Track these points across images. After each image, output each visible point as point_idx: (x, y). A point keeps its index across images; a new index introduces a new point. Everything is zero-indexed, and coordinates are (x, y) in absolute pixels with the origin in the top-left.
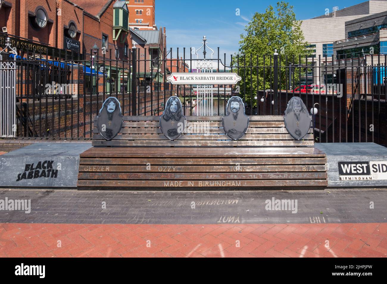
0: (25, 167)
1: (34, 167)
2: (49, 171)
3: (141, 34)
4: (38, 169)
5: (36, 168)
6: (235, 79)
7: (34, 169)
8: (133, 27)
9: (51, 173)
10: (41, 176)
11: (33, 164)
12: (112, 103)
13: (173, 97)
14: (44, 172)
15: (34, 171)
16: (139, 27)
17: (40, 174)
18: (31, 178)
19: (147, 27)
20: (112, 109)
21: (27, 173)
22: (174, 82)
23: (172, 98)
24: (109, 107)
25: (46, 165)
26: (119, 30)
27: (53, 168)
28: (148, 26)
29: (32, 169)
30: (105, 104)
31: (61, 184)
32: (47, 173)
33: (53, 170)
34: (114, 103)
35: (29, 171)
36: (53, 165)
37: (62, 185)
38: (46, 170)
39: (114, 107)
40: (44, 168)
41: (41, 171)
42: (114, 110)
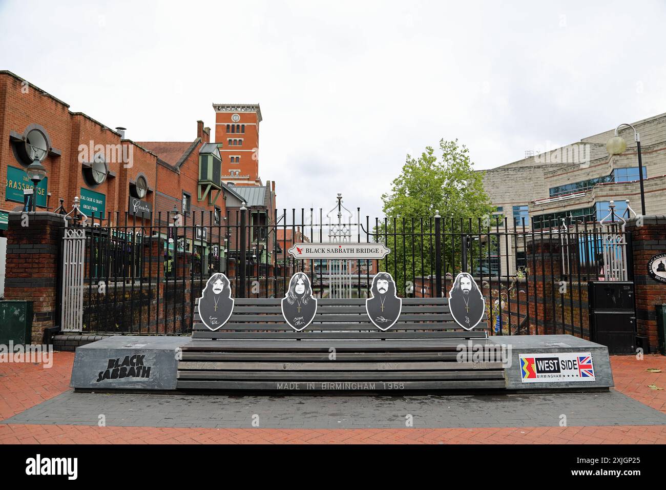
0: (108, 363)
1: (120, 363)
2: (139, 369)
3: (238, 192)
4: (125, 366)
5: (123, 365)
6: (381, 251)
7: (119, 366)
8: (225, 182)
9: (141, 371)
10: (128, 376)
11: (118, 359)
12: (219, 282)
13: (298, 274)
14: (132, 369)
15: (119, 368)
16: (235, 182)
17: (127, 373)
18: (116, 377)
19: (246, 182)
20: (219, 289)
21: (111, 370)
22: (297, 255)
23: (298, 276)
24: (215, 287)
25: (135, 361)
26: (207, 185)
27: (144, 364)
28: (248, 179)
29: (117, 365)
30: (209, 282)
31: (155, 386)
32: (136, 371)
33: (145, 367)
34: (222, 281)
35: (114, 368)
36: (144, 360)
37: (156, 388)
38: (135, 367)
39: (222, 287)
40: (133, 364)
41: (128, 368)
42: (222, 290)
